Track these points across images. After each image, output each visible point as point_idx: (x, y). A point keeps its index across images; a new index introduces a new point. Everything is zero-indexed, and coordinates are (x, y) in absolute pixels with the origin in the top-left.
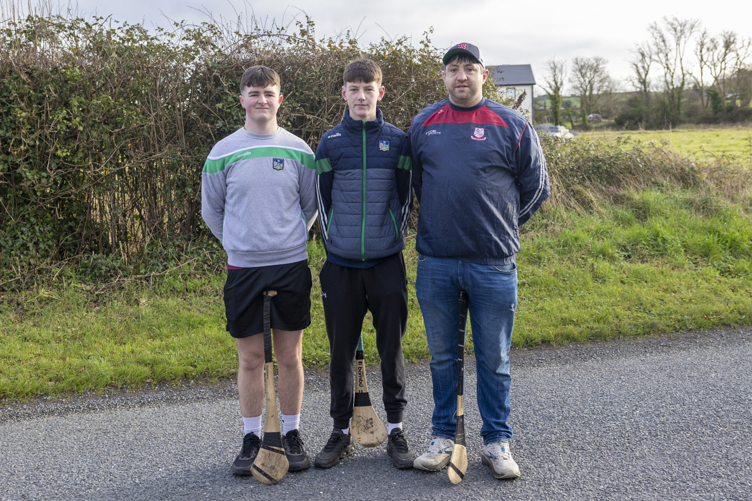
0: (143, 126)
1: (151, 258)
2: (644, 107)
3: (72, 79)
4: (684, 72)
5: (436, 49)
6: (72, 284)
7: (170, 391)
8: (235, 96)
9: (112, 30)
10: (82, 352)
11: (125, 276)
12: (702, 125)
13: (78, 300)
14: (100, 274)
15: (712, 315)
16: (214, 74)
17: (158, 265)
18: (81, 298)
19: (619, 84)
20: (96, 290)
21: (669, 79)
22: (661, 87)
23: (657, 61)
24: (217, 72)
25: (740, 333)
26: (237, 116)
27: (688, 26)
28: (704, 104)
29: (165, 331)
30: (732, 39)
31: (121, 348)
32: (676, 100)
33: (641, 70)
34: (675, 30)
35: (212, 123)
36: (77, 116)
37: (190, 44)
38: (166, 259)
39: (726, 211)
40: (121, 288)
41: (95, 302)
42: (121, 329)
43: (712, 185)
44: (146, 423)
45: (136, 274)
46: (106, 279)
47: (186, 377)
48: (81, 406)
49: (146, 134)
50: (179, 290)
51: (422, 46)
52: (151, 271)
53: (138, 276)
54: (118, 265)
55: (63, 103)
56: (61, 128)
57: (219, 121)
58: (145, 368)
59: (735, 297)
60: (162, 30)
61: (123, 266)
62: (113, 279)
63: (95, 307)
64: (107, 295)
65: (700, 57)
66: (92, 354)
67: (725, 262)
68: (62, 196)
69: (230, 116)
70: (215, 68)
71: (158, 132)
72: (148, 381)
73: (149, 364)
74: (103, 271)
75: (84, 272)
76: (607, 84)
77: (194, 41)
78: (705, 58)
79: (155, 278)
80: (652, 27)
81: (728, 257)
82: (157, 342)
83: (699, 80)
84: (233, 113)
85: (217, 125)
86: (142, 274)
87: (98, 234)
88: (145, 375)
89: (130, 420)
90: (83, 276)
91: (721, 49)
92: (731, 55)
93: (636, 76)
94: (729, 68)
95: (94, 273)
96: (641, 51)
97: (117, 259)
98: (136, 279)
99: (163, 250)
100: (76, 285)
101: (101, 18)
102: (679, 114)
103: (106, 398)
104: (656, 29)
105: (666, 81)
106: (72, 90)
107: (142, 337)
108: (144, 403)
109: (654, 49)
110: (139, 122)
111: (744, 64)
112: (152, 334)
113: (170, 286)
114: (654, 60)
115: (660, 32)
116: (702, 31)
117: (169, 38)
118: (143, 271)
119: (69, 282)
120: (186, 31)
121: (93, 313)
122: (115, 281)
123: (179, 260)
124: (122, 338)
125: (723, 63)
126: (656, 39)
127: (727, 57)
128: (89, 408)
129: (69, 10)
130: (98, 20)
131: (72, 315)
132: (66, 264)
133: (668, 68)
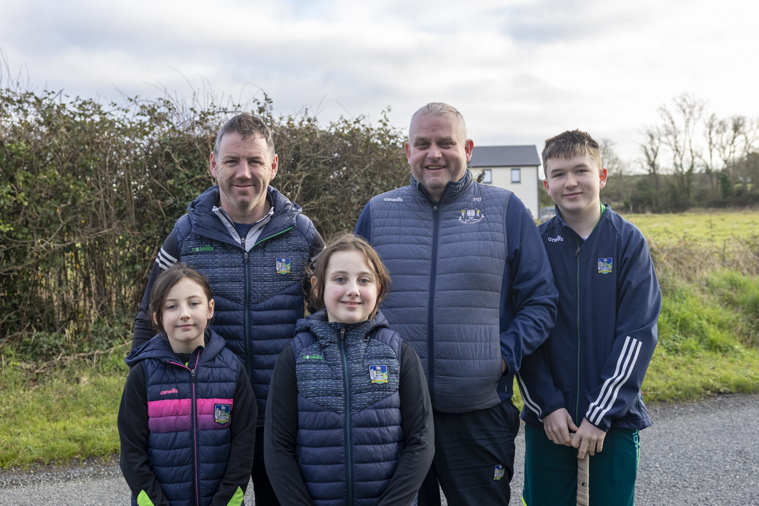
0: (91, 201)
1: (96, 336)
2: (653, 191)
3: (18, 153)
4: (694, 155)
5: (393, 128)
6: (11, 363)
7: (98, 467)
8: (187, 172)
9: (62, 104)
10: (12, 429)
11: (68, 355)
12: (711, 209)
13: (16, 379)
14: (42, 352)
15: (650, 391)
16: (165, 150)
17: (102, 343)
18: (19, 377)
19: (629, 165)
20: (37, 368)
21: (678, 162)
22: (671, 170)
23: (666, 143)
24: (169, 148)
25: (673, 408)
26: (188, 193)
27: (697, 108)
28: (713, 187)
29: (102, 408)
30: (741, 122)
31: (53, 425)
32: (686, 183)
33: (650, 153)
34: (684, 111)
35: (163, 200)
36: (22, 191)
37: (146, 119)
38: (112, 337)
39: (681, 291)
40: (63, 367)
41: (34, 381)
42: (57, 407)
43: (669, 266)
44: (66, 496)
45: (80, 352)
46: (47, 357)
47: (116, 453)
48: (4, 482)
49: (94, 209)
50: (122, 368)
51: (381, 125)
52: (95, 349)
53: (81, 354)
54: (61, 343)
55: (9, 177)
56: (5, 203)
57: (170, 198)
58: (75, 444)
59: (675, 373)
60: (115, 105)
61: (66, 344)
62: (54, 357)
63: (34, 385)
64: (48, 373)
65: (709, 140)
66: (22, 431)
67: (674, 340)
68: (5, 273)
69: (182, 193)
70: (167, 145)
71: (107, 208)
72: (76, 457)
73: (79, 440)
74: (44, 350)
75: (25, 351)
76: (616, 166)
77: (149, 117)
78: (714, 141)
79: (99, 356)
80: (661, 108)
81: (677, 335)
82: (92, 419)
83: (709, 163)
84: (185, 190)
85: (168, 201)
86: (85, 352)
87: (42, 311)
88: (74, 451)
89: (51, 494)
90: (23, 355)
91: (730, 132)
92: (740, 138)
93: (644, 157)
94: (738, 152)
95: (35, 351)
96: (650, 133)
97: (60, 337)
98: (79, 357)
99: (109, 328)
100: (15, 363)
101: (53, 92)
102: (689, 197)
103: (31, 474)
104: (665, 110)
105: (675, 164)
106: (18, 165)
107: (77, 414)
108: (70, 479)
109: (663, 130)
110: (86, 198)
111: (753, 147)
112: (88, 412)
113: (113, 364)
114: (663, 142)
115: (668, 114)
116: (711, 114)
117: (124, 113)
118: (86, 349)
119: (8, 360)
120: (141, 107)
121: (31, 392)
122: (57, 359)
123: (126, 338)
124: (56, 416)
125: (732, 146)
126: (665, 120)
127: (736, 139)
128: (12, 483)
129: (18, 84)
130: (49, 94)
131: (8, 394)
132: (6, 342)
133: (677, 150)
